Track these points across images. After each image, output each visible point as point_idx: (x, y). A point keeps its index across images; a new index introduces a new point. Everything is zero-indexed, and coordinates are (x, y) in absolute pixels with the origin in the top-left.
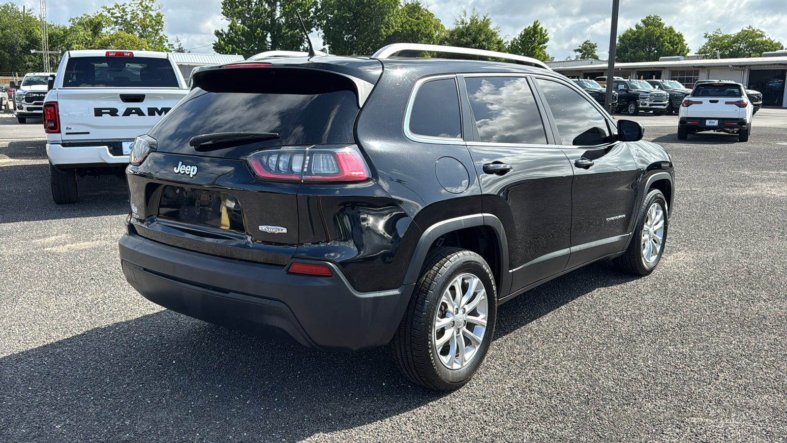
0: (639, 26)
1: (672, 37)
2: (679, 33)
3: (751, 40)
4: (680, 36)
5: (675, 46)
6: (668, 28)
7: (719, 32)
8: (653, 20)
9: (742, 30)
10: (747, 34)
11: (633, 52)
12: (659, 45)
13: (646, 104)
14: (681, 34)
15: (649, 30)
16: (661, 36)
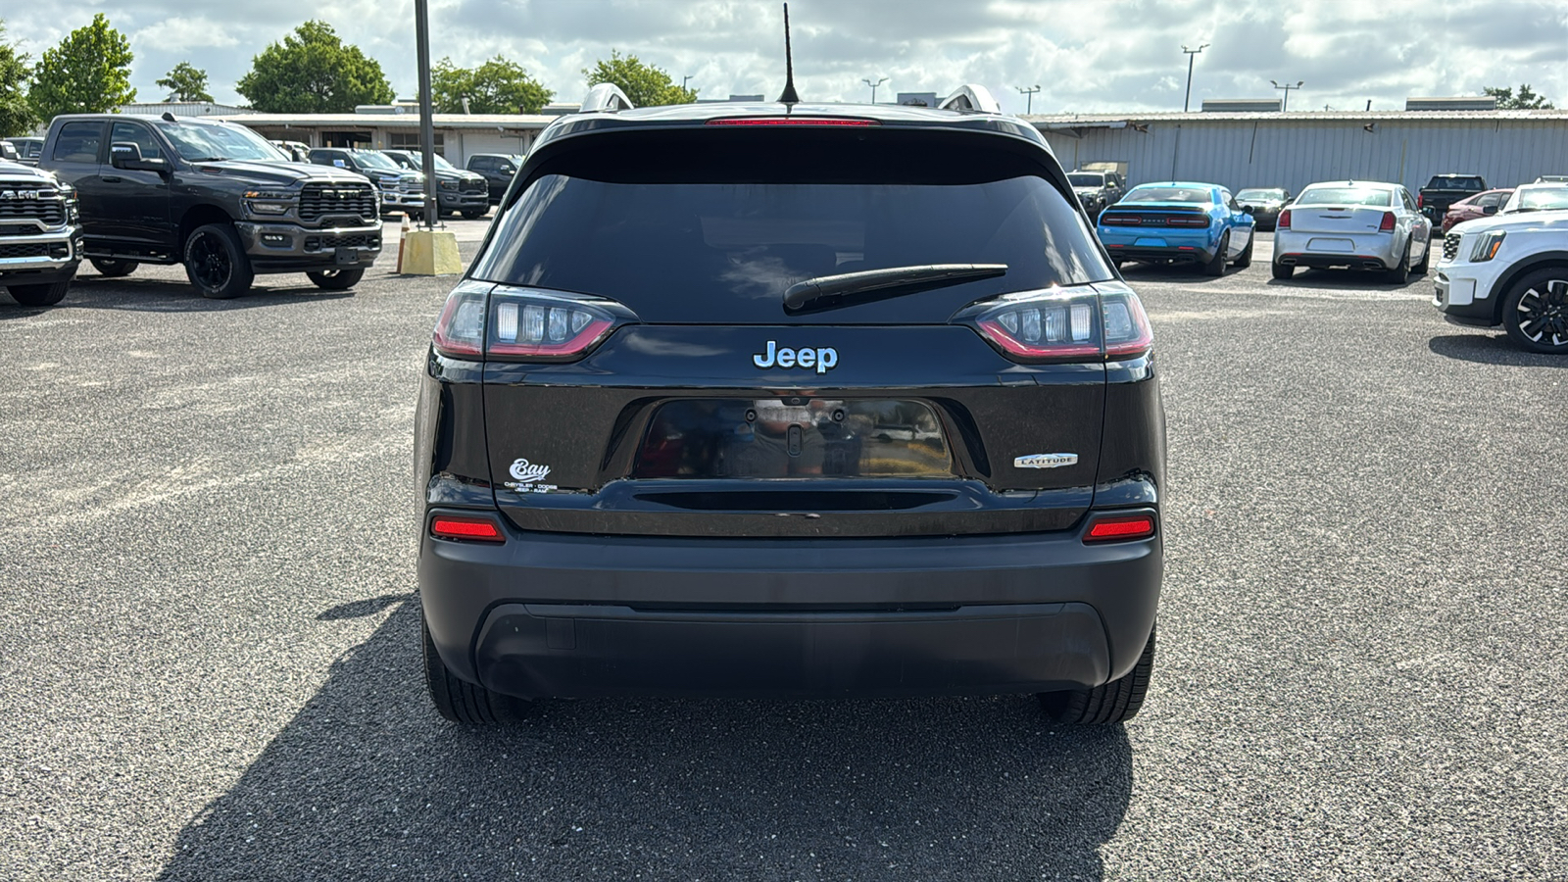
0: (291, 40)
1: (362, 66)
2: (372, 59)
3: (505, 82)
4: (374, 66)
5: (369, 86)
6: (349, 48)
7: (449, 64)
8: (319, 30)
9: (488, 63)
10: (497, 71)
11: (290, 93)
12: (339, 81)
13: (394, 199)
14: (376, 63)
15: (316, 51)
16: (339, 63)
